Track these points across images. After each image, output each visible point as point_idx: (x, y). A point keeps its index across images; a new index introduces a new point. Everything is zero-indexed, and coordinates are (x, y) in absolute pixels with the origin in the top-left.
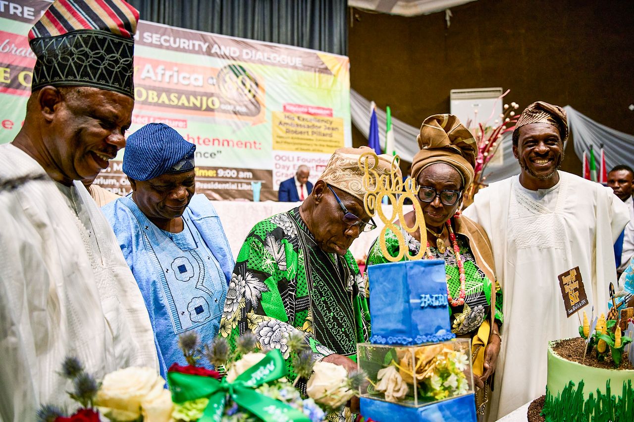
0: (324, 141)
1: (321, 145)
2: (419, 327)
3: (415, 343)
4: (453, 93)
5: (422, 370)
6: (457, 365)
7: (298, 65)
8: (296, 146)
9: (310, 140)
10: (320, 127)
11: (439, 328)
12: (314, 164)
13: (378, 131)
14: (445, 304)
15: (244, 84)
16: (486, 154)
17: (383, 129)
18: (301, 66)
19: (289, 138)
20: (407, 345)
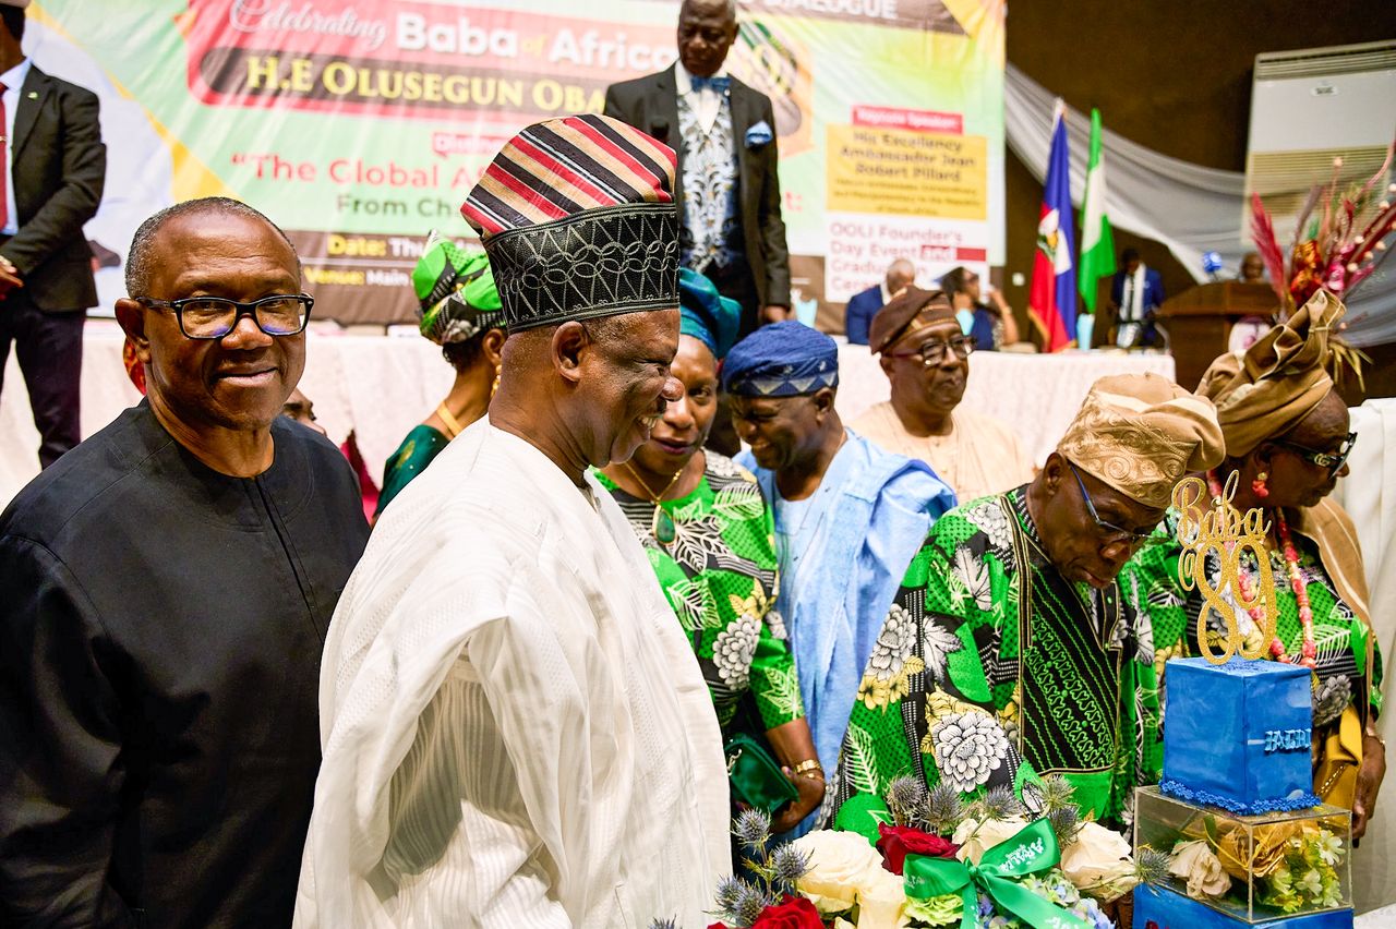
0: (941, 189)
1: (933, 200)
2: (1260, 786)
3: (1251, 814)
4: (1263, 62)
5: (1262, 861)
6: (1324, 854)
7: (886, 15)
8: (879, 203)
9: (909, 187)
10: (932, 159)
11: (1293, 787)
12: (917, 243)
13: (1068, 165)
14: (1307, 746)
15: (766, 64)
16: (1353, 267)
17: (1079, 159)
18: (893, 17)
19: (861, 184)
20: (1235, 812)
